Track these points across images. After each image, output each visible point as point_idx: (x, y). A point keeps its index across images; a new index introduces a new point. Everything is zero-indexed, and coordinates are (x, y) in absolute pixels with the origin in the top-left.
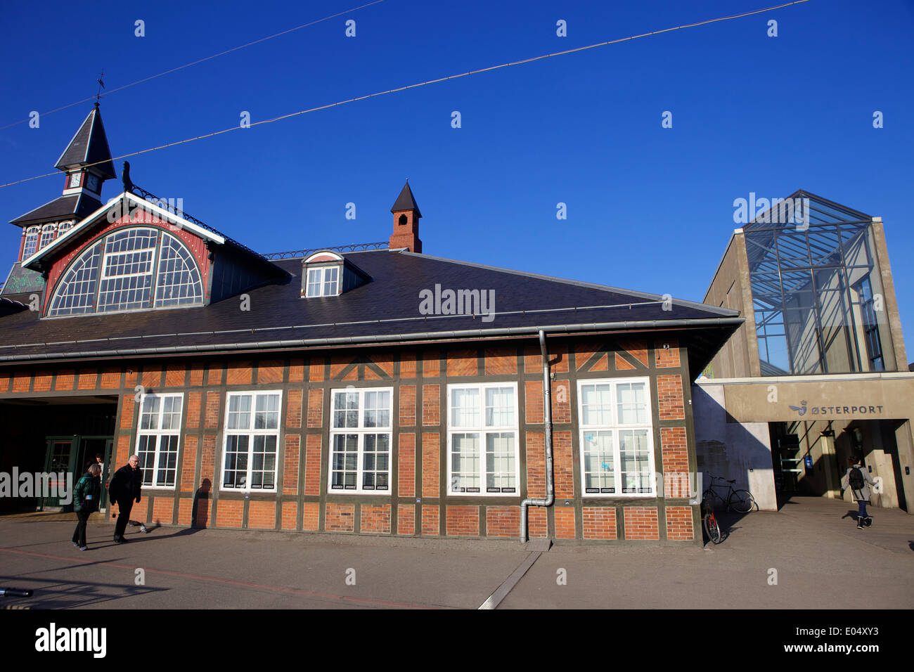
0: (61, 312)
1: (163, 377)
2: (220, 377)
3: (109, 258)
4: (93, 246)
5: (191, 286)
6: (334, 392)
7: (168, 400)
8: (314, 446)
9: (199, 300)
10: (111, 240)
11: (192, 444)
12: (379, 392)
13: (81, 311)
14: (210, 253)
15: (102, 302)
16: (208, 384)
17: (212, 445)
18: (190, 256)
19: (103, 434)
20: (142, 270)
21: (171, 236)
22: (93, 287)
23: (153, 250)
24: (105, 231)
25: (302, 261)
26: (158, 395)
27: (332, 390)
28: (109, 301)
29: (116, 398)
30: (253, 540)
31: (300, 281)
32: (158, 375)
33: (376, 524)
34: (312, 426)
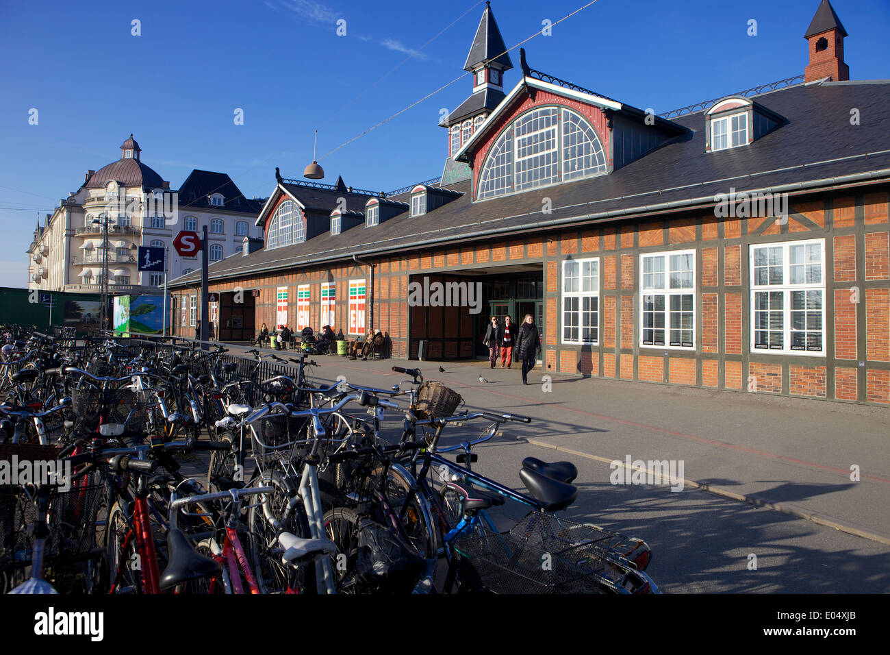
0: (487, 195)
1: (579, 244)
2: (632, 240)
3: (519, 141)
4: (505, 133)
5: (594, 156)
6: (752, 248)
7: (586, 264)
8: (734, 306)
9: (602, 169)
10: (518, 124)
11: (611, 305)
12: (807, 245)
13: (503, 191)
14: (608, 121)
15: (518, 182)
16: (622, 247)
17: (630, 304)
18: (590, 127)
19: (532, 297)
20: (548, 148)
21: (570, 111)
22: (509, 169)
23: (556, 127)
24: (512, 117)
25: (705, 114)
26: (577, 261)
27: (751, 246)
28: (524, 180)
29: (540, 265)
30: (675, 395)
31: (704, 135)
32: (574, 242)
33: (808, 387)
34: (730, 284)
